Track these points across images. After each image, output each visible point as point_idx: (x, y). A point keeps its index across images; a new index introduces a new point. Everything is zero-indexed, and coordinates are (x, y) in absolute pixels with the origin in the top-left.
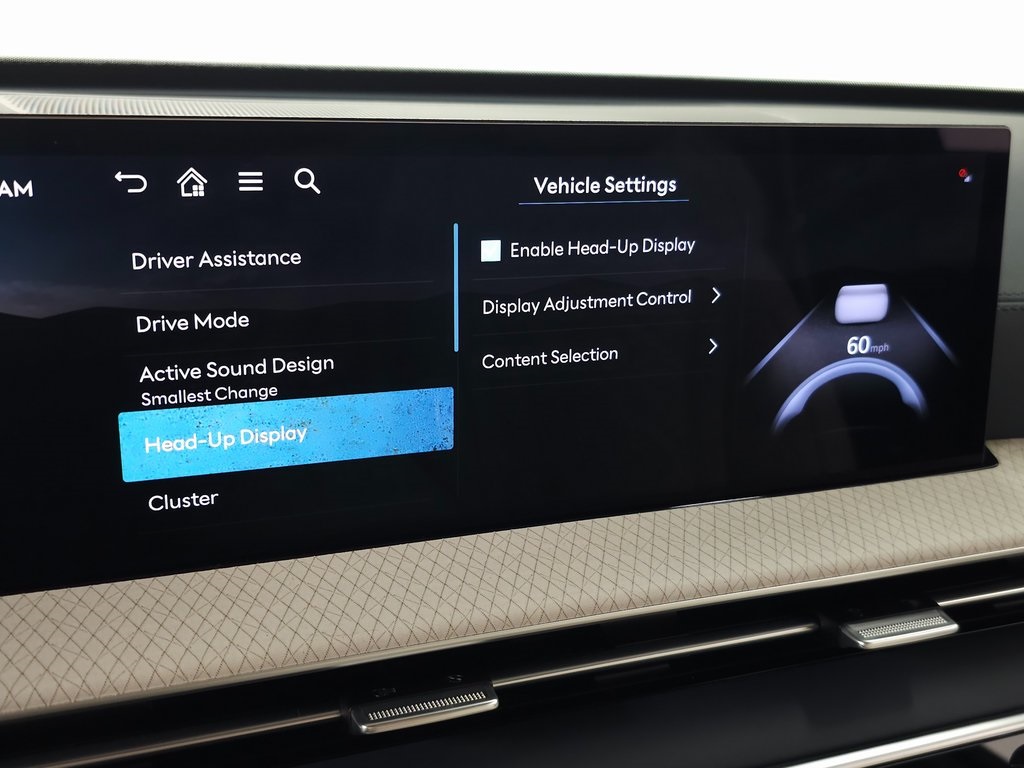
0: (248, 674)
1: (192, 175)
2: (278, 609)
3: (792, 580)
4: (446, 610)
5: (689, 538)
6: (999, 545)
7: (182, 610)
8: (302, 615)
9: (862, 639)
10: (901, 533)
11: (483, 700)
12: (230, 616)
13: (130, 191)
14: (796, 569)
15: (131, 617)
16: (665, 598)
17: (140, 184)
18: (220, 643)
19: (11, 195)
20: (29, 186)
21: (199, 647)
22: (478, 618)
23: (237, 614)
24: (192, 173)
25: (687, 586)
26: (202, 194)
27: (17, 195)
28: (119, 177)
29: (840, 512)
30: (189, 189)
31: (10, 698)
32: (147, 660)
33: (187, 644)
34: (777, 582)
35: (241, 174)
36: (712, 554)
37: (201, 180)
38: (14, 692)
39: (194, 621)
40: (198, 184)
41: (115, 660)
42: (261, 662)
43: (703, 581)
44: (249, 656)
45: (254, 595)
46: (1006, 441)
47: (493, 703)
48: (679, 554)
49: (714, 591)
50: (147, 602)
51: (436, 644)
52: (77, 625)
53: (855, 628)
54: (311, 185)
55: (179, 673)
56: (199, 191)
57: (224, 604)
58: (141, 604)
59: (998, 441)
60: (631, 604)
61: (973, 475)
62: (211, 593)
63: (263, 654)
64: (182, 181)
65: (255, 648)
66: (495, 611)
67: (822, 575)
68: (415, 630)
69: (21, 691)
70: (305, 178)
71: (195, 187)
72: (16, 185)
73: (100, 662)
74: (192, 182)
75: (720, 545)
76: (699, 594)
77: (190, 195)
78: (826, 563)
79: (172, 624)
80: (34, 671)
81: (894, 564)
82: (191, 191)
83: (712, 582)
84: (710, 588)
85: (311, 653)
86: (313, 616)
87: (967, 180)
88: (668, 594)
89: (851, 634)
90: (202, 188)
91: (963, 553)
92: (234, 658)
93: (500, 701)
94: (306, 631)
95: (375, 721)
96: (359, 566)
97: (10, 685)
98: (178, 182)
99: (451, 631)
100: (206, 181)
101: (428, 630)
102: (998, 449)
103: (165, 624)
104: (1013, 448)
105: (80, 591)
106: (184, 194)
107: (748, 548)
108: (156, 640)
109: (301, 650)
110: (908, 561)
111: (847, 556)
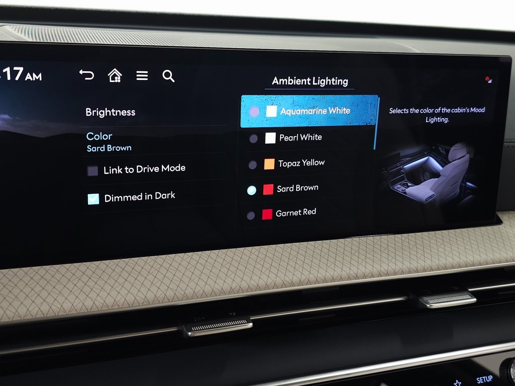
0: (136, 306)
1: (115, 72)
2: (151, 277)
3: (395, 273)
4: (229, 281)
5: (346, 253)
6: (498, 261)
7: (105, 277)
8: (161, 280)
9: (428, 303)
10: (451, 254)
11: (245, 323)
12: (128, 280)
13: (86, 79)
14: (397, 269)
15: (82, 279)
16: (333, 280)
17: (91, 75)
18: (124, 292)
19: (31, 79)
20: (40, 75)
21: (114, 293)
22: (244, 285)
23: (131, 279)
24: (115, 71)
25: (344, 274)
26: (119, 81)
27: (34, 79)
28: (81, 72)
29: (421, 243)
30: (113, 78)
31: (28, 312)
32: (90, 298)
33: (108, 292)
34: (388, 274)
35: (138, 72)
36: (357, 260)
37: (119, 74)
38: (30, 310)
39: (111, 282)
40: (118, 77)
41: (75, 297)
42: (143, 301)
43: (352, 272)
44: (137, 298)
45: (139, 271)
46: (507, 212)
47: (251, 325)
48: (341, 260)
49: (357, 277)
50: (89, 273)
51: (224, 296)
52: (57, 282)
53: (425, 299)
54: (170, 78)
55: (105, 304)
56: (118, 80)
57: (125, 275)
58: (86, 273)
59: (503, 212)
60: (317, 281)
61: (489, 228)
62: (118, 270)
63: (143, 297)
64: (110, 75)
65: (140, 294)
66: (252, 282)
67: (410, 272)
68: (215, 289)
69: (33, 309)
70: (167, 75)
71: (116, 78)
72: (34, 75)
73: (68, 298)
74: (115, 75)
75: (361, 256)
76: (349, 278)
77: (113, 81)
78: (412, 266)
79: (101, 282)
80: (39, 301)
81: (446, 268)
82: (114, 80)
83: (356, 273)
84: (355, 276)
85: (166, 298)
86: (167, 281)
87: (490, 82)
88: (335, 278)
89: (423, 301)
90: (119, 78)
91: (480, 264)
92: (130, 299)
93: (253, 324)
94: (163, 288)
95: (195, 331)
96: (188, 260)
97: (28, 307)
98: (109, 75)
99: (231, 290)
100: (121, 75)
101: (220, 289)
102: (503, 216)
103: (98, 283)
104: (511, 216)
105: (57, 267)
106: (111, 81)
107: (375, 258)
108: (94, 289)
109: (161, 296)
110: (453, 267)
111: (423, 263)
